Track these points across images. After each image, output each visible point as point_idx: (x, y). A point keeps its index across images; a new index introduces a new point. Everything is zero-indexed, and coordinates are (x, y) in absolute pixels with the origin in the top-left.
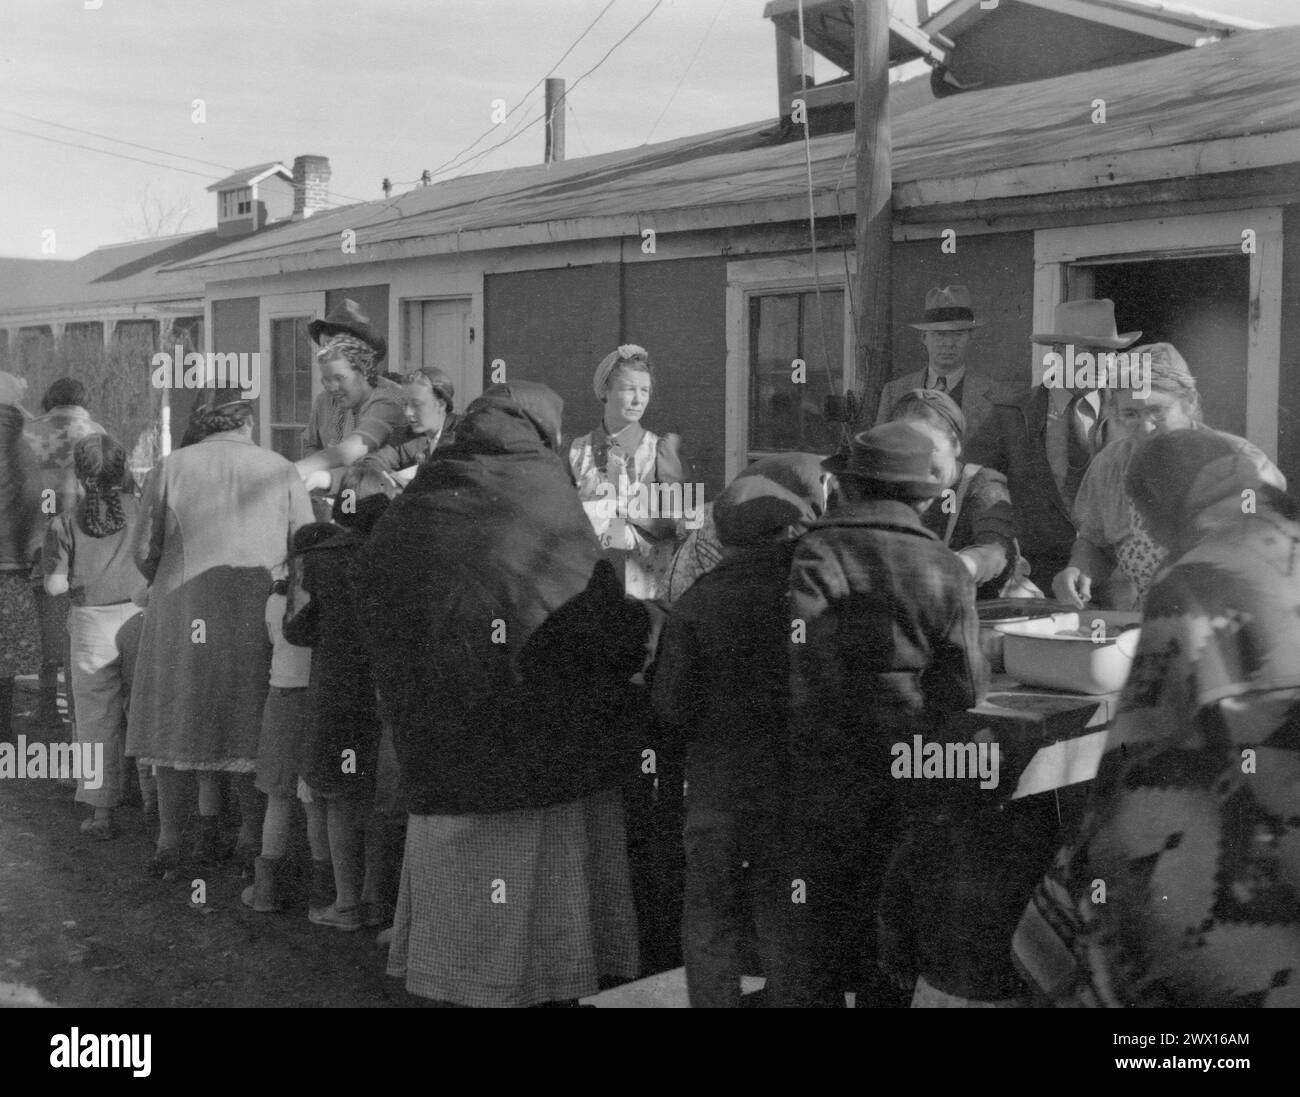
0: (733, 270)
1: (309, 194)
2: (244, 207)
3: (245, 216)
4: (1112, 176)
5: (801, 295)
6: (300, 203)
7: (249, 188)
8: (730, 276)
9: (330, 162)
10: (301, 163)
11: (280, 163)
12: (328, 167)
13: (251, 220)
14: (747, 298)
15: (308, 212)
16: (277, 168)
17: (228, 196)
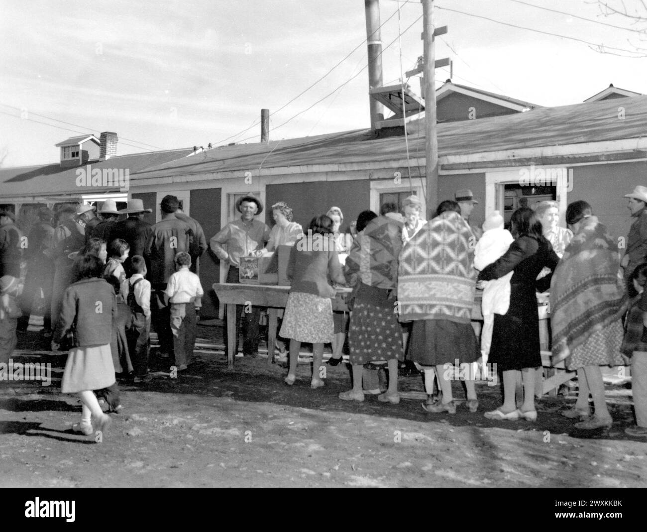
0: (373, 184)
1: (108, 149)
2: (75, 154)
3: (75, 158)
4: (514, 156)
5: (399, 193)
6: (103, 153)
7: (78, 146)
8: (372, 186)
9: (118, 136)
10: (104, 136)
11: (93, 135)
12: (117, 138)
13: (79, 160)
14: (378, 194)
15: (107, 157)
16: (91, 137)
17: (66, 149)
